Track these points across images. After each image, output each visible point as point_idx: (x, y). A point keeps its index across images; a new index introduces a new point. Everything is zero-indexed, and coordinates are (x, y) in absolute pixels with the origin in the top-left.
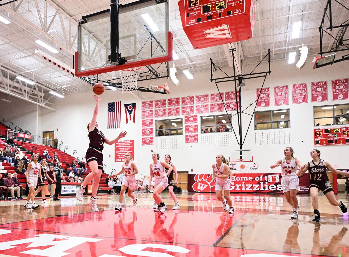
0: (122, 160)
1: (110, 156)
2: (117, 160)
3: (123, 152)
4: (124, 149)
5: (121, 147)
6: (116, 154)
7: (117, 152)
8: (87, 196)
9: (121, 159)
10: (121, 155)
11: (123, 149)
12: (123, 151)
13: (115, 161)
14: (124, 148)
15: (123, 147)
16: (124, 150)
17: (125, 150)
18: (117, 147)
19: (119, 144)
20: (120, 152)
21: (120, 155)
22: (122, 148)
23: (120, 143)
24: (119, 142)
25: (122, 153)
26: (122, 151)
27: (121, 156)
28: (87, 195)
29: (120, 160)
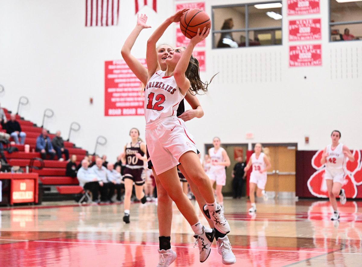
0: (125, 111)
1: (91, 101)
2: (111, 112)
3: (126, 90)
4: (130, 82)
5: (121, 76)
6: (108, 96)
7: (110, 90)
8: (10, 209)
9: (122, 108)
10: (122, 99)
11: (126, 83)
12: (126, 87)
13: (107, 114)
14: (128, 80)
15: (127, 78)
16: (128, 85)
17: (132, 85)
18: (110, 76)
19: (116, 69)
20: (118, 90)
21: (118, 100)
22: (122, 78)
23: (118, 67)
24: (116, 65)
25: (124, 92)
26: (124, 87)
27: (120, 102)
28: (11, 206)
29: (119, 112)
